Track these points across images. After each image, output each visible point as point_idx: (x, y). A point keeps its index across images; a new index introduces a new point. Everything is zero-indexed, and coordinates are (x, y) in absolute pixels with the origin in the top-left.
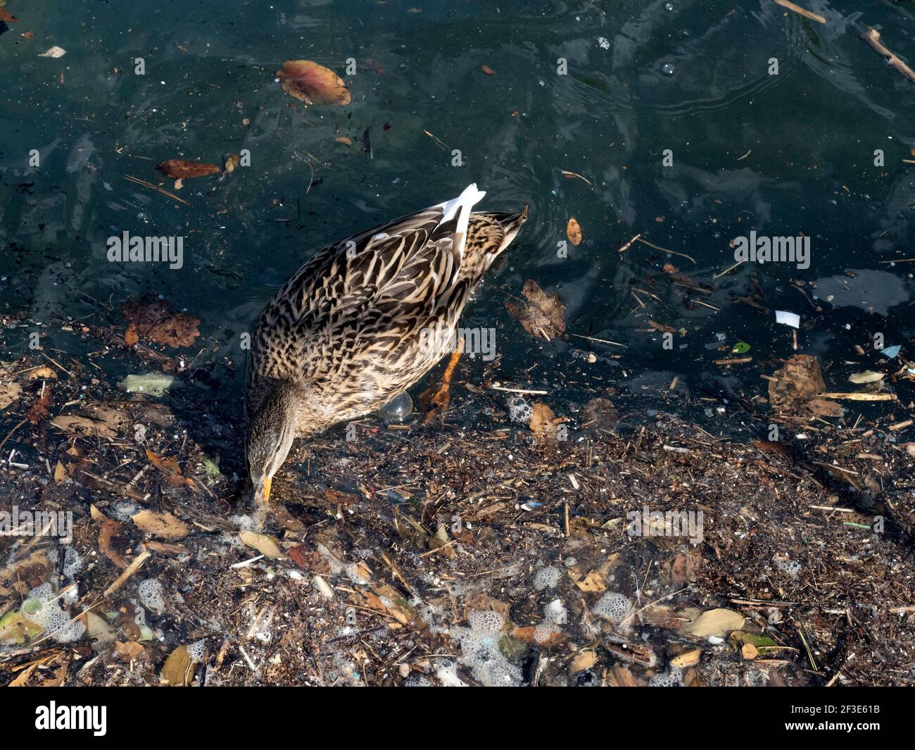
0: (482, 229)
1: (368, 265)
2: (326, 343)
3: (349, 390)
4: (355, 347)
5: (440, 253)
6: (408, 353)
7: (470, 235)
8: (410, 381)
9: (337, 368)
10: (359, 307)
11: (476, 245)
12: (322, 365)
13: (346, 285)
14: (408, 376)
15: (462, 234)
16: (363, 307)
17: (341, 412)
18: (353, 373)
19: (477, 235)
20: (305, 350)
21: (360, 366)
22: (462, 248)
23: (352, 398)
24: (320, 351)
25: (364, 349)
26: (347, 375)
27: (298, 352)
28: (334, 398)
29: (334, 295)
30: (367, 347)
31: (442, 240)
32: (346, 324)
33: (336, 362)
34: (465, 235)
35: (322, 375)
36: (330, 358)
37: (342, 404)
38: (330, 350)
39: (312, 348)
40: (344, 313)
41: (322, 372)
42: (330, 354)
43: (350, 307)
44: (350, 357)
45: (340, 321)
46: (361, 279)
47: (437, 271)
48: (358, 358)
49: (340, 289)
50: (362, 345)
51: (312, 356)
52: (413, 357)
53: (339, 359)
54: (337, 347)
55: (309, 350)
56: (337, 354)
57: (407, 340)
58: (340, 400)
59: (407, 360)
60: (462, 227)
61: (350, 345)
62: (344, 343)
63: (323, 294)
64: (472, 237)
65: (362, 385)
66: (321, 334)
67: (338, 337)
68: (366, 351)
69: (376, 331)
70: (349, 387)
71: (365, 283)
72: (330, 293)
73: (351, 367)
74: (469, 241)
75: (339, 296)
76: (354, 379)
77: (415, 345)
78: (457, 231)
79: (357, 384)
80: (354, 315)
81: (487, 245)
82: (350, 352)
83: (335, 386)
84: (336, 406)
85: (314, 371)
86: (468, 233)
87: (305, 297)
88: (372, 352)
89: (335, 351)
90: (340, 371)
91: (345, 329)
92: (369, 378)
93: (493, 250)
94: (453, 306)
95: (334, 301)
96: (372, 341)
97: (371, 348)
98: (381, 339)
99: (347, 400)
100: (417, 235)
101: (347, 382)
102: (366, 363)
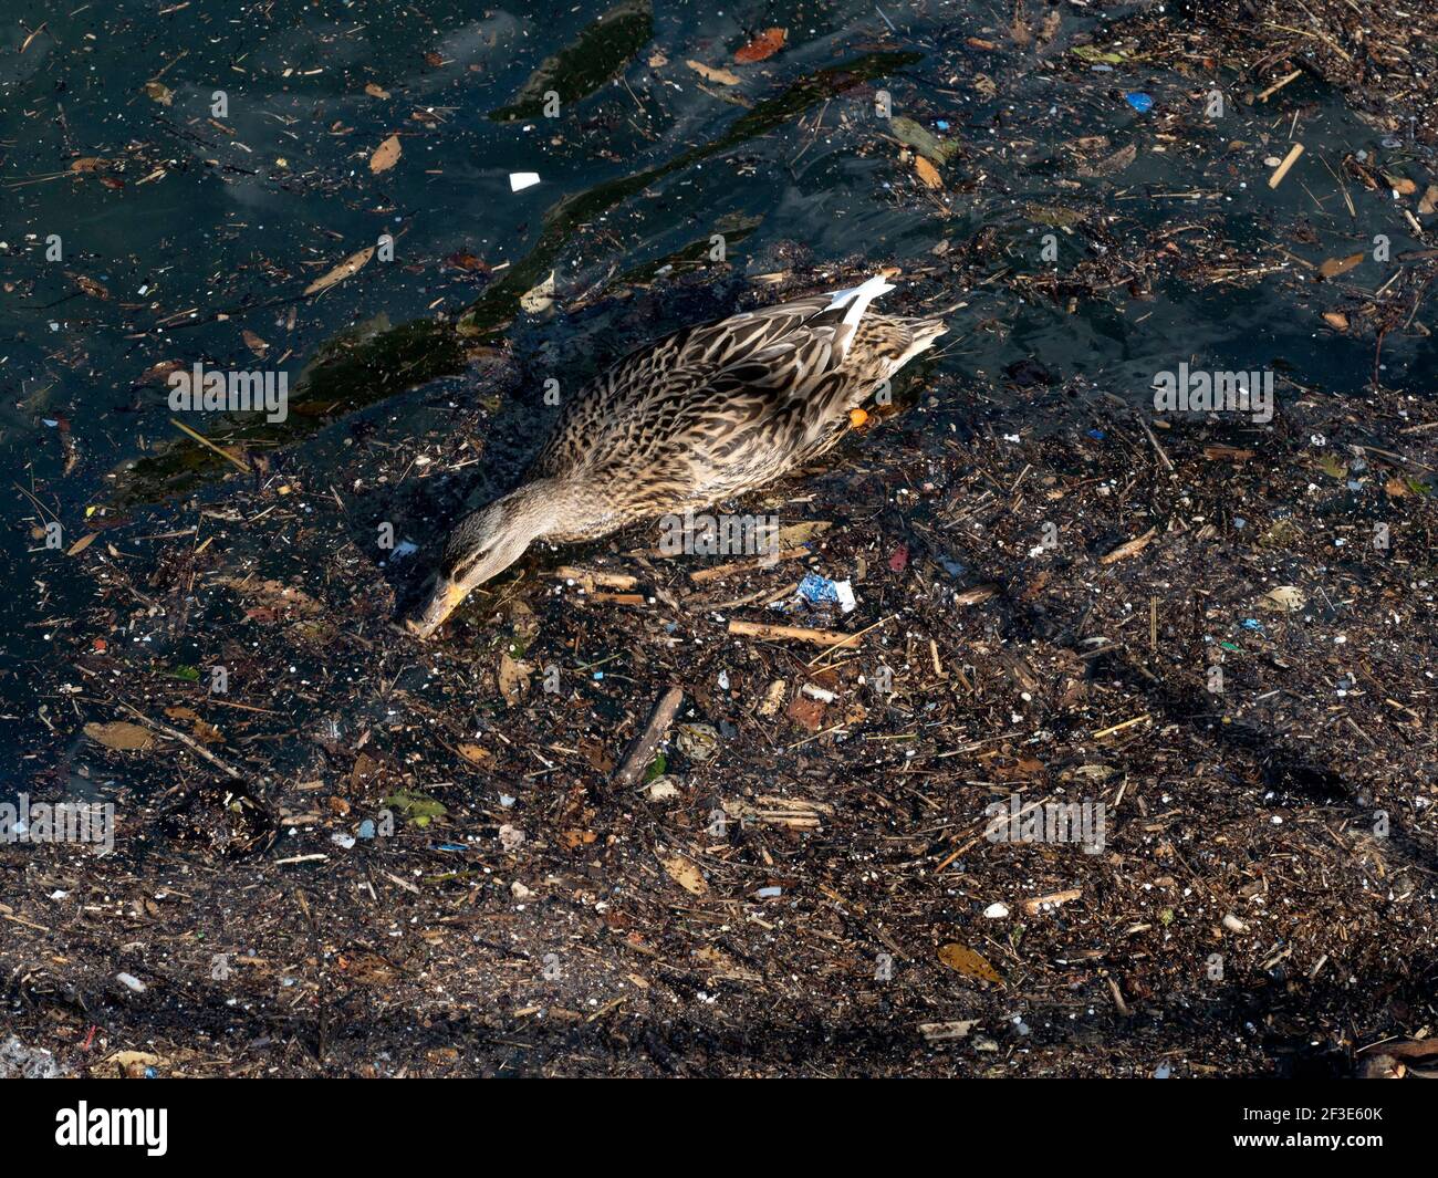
0: (882, 328)
1: (714, 340)
2: (636, 419)
3: (654, 477)
4: (672, 427)
5: (815, 342)
6: (744, 449)
7: (862, 330)
8: (743, 486)
9: (643, 450)
10: (688, 383)
11: (868, 343)
12: (622, 446)
13: (680, 358)
14: (740, 478)
15: (850, 327)
16: (694, 383)
17: (638, 505)
18: (665, 457)
19: (870, 333)
20: (608, 427)
21: (674, 451)
22: (846, 343)
23: (658, 487)
24: (627, 430)
25: (684, 430)
26: (657, 458)
27: (598, 430)
28: (630, 487)
29: (663, 367)
30: (688, 427)
31: (820, 328)
32: (667, 400)
33: (643, 442)
34: (855, 330)
35: (619, 458)
36: (637, 438)
37: (642, 494)
38: (640, 428)
39: (617, 425)
40: (669, 386)
41: (620, 455)
42: (638, 432)
43: (677, 381)
44: (664, 439)
45: (662, 395)
46: (700, 353)
47: (805, 359)
48: (675, 439)
49: (671, 363)
50: (682, 425)
51: (614, 435)
52: (750, 454)
53: (649, 439)
54: (649, 425)
55: (613, 428)
56: (646, 432)
57: (746, 432)
58: (639, 488)
59: (743, 457)
60: (853, 318)
61: (666, 423)
62: (660, 421)
63: (650, 364)
64: (864, 334)
65: (672, 473)
66: (633, 410)
67: (654, 413)
68: (686, 433)
69: (703, 410)
70: (655, 473)
71: (704, 360)
72: (657, 365)
73: (664, 450)
74: (859, 337)
75: (667, 370)
76: (664, 464)
77: (755, 439)
78: (845, 321)
79: (667, 472)
80: (681, 390)
81: (883, 347)
82: (665, 433)
83: (636, 470)
84: (632, 497)
85: (609, 454)
86: (859, 328)
87: (628, 368)
88: (694, 434)
89: (645, 430)
90: (647, 454)
91: (665, 405)
92: (683, 466)
93: (892, 355)
94: (817, 399)
95: (660, 375)
96: (696, 421)
97: (693, 429)
98: (708, 420)
99: (648, 489)
100: (790, 319)
101: (654, 466)
102: (683, 448)
